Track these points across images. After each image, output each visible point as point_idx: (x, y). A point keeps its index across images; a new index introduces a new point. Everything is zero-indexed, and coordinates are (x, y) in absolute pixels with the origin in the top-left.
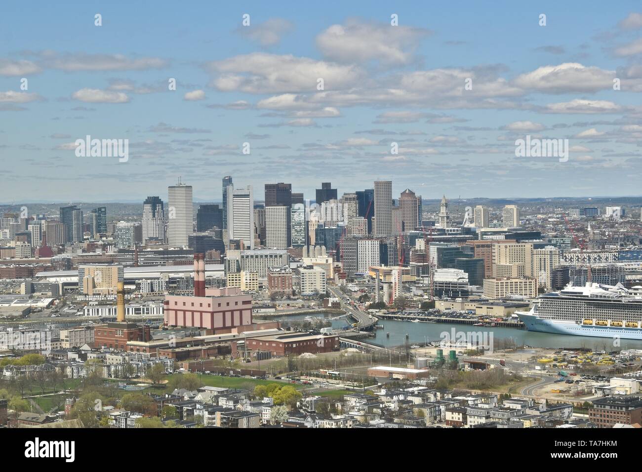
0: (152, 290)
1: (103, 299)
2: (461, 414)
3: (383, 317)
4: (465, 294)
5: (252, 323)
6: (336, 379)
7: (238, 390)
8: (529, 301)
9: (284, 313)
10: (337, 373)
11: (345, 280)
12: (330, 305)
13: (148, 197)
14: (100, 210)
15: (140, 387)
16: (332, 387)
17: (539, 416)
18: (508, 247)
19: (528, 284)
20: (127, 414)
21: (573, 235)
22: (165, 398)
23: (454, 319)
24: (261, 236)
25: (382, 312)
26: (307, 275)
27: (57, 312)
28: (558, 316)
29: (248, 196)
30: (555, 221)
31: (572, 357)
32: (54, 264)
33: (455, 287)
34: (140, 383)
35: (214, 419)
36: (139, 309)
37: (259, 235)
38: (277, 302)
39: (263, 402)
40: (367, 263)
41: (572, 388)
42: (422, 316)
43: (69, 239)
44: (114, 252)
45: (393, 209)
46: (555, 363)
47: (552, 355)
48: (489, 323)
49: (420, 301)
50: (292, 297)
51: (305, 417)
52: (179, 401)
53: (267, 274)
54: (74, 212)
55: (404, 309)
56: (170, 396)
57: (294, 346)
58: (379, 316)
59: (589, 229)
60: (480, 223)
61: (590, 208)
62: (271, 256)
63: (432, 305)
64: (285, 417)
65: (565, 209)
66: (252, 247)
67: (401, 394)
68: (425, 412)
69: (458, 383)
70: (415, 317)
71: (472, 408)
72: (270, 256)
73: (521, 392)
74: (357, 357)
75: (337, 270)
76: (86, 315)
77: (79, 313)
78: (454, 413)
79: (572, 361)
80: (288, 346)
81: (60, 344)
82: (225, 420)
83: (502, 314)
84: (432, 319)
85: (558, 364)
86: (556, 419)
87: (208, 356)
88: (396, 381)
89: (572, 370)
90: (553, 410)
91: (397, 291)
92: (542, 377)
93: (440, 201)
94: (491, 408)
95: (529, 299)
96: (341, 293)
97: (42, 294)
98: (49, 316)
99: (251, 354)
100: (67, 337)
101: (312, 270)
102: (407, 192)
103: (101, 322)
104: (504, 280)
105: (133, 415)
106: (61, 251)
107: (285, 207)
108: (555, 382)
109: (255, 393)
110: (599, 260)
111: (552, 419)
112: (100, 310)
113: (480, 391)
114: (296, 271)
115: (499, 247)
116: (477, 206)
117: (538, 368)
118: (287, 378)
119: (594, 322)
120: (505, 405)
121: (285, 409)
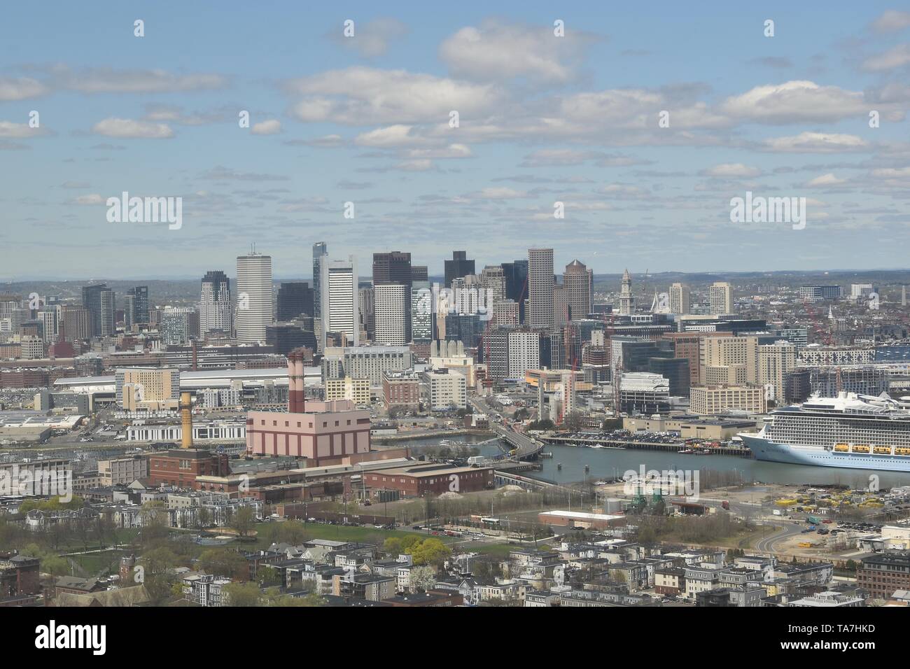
0: (220, 404)
1: (151, 416)
2: (677, 578)
3: (551, 441)
4: (665, 408)
5: (370, 450)
6: (494, 529)
7: (361, 544)
8: (756, 418)
9: (410, 436)
10: (495, 520)
11: (491, 389)
12: (474, 424)
13: (208, 273)
14: (140, 292)
15: (221, 540)
16: (490, 541)
17: (788, 580)
18: (723, 342)
19: (753, 394)
20: (209, 578)
21: (808, 324)
22: (260, 555)
23: (652, 444)
24: (369, 327)
25: (548, 435)
26: (440, 381)
27: (88, 434)
28: (799, 440)
29: (349, 270)
30: (780, 305)
31: (823, 497)
32: (79, 366)
33: (650, 399)
34: (220, 535)
35: (331, 585)
36: (205, 431)
37: (365, 325)
38: (399, 421)
39: (397, 561)
40: (522, 364)
41: (827, 540)
42: (605, 439)
43: (96, 331)
44: (161, 350)
45: (556, 288)
46: (799, 505)
47: (795, 495)
48: (700, 449)
49: (600, 418)
50: (418, 413)
51: (459, 582)
52: (280, 559)
53: (381, 381)
54: (102, 294)
55: (579, 430)
56: (266, 554)
57: (432, 482)
58: (545, 439)
59: (831, 317)
60: (678, 308)
61: (829, 287)
62: (388, 355)
63: (618, 423)
64: (431, 582)
65: (791, 288)
66: (357, 342)
67: (588, 549)
68: (625, 575)
69: (666, 534)
70: (595, 441)
71: (691, 568)
72: (386, 355)
73: (756, 547)
74: (521, 497)
75: (480, 374)
76: (130, 439)
77: (119, 437)
78: (667, 576)
79: (825, 502)
80: (423, 482)
81: (99, 480)
82: (346, 587)
83: (718, 437)
84: (620, 444)
85: (804, 507)
86: (811, 584)
87: (311, 496)
88: (580, 532)
89: (825, 515)
90: (806, 572)
91: (569, 405)
92: (783, 525)
93: (621, 276)
94: (720, 569)
95: (756, 416)
96: (488, 407)
97: (65, 410)
98: (78, 441)
99: (371, 494)
100: (108, 470)
101: (445, 375)
102: (575, 264)
103: (153, 449)
104: (720, 389)
105: (218, 579)
106: (85, 349)
107: (402, 286)
108: (803, 532)
109: (385, 549)
110: (849, 360)
111: (806, 584)
112: (150, 432)
113: (698, 545)
114: (423, 376)
115: (710, 341)
116: (674, 284)
117: (777, 512)
118: (426, 527)
119: (850, 447)
120: (737, 565)
121: (430, 571)
